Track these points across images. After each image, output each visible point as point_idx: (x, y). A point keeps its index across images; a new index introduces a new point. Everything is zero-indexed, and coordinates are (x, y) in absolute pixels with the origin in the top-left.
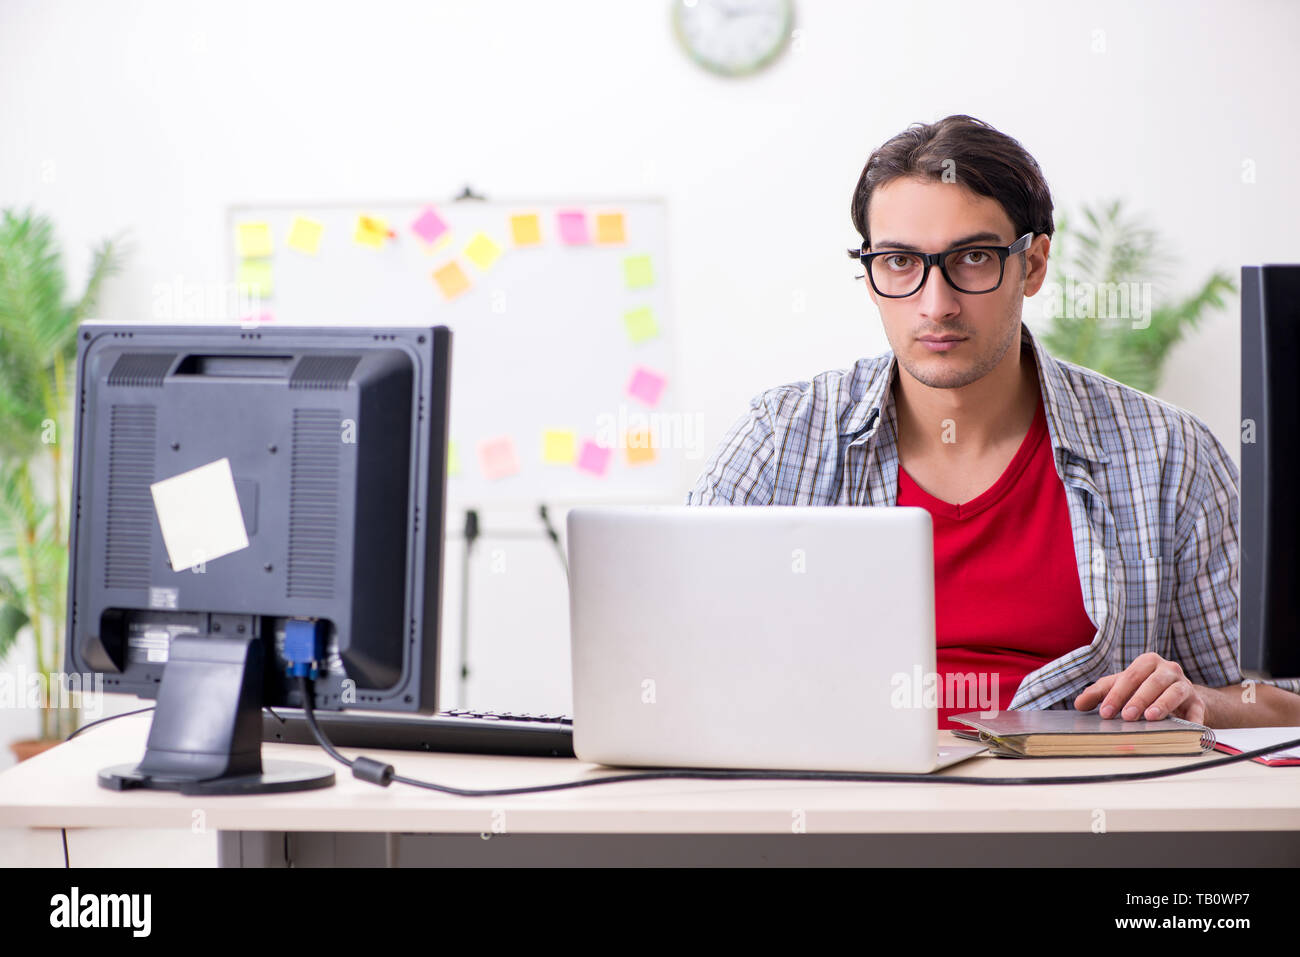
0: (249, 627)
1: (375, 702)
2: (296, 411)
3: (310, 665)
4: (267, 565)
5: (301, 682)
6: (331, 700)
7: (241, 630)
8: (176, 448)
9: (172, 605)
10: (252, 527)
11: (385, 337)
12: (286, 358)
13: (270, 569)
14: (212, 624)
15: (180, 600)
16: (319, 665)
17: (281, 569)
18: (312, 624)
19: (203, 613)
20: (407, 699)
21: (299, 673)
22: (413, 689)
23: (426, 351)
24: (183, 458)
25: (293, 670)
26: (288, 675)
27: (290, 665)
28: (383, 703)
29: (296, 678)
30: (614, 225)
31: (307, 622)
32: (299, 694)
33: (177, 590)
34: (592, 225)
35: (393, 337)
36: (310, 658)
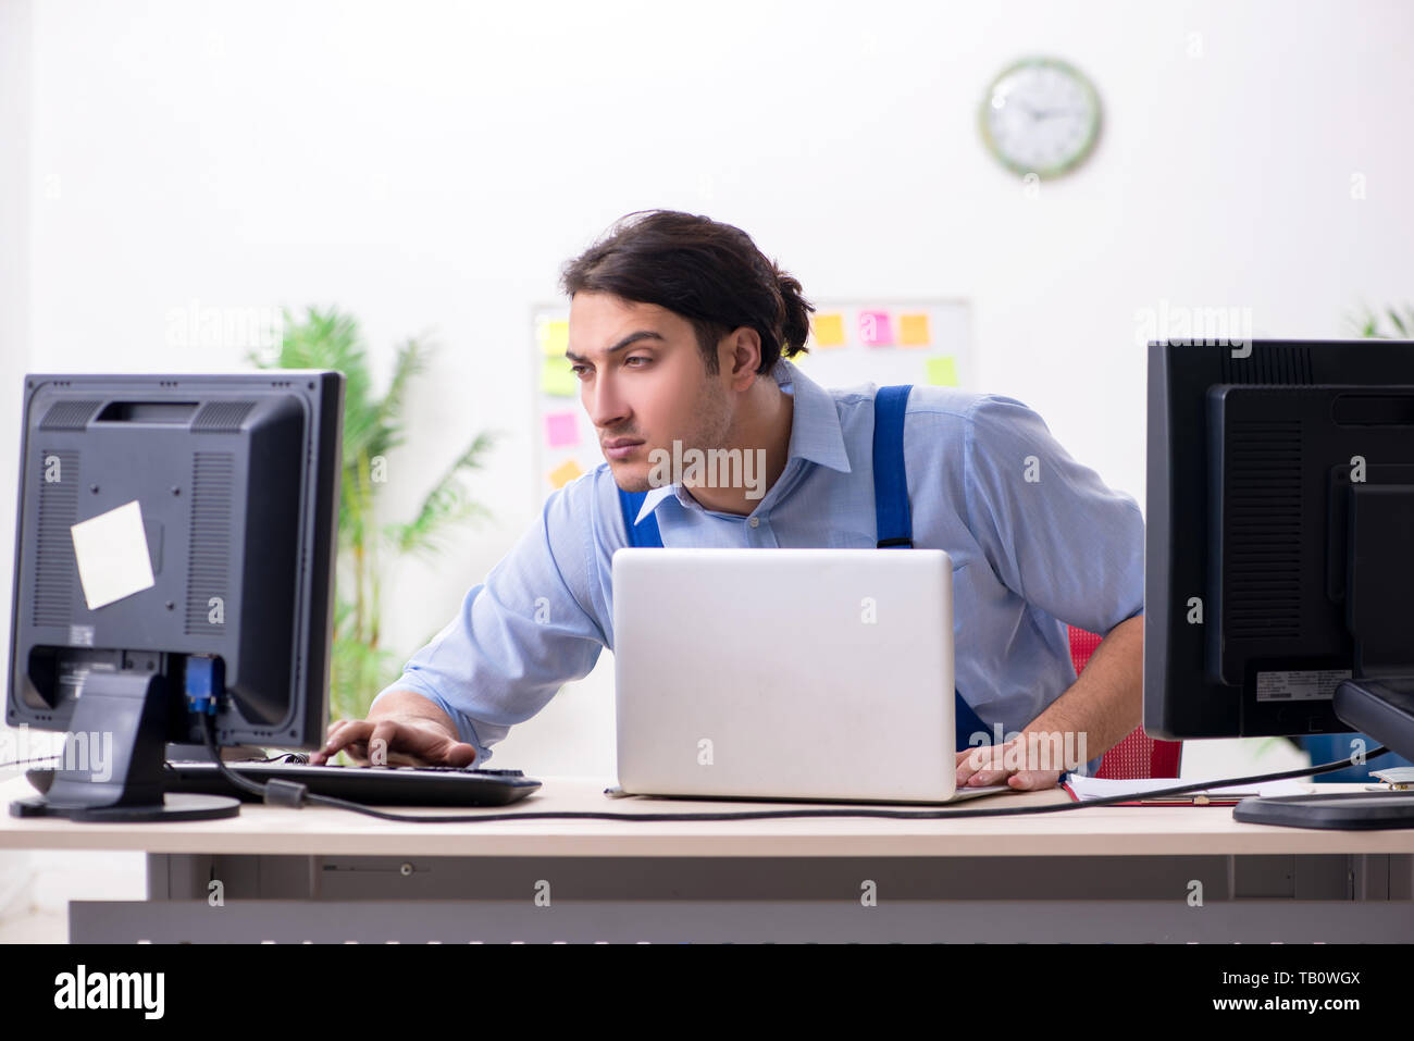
0: (157, 662)
1: (266, 737)
2: (196, 454)
3: (209, 700)
4: (168, 603)
5: (202, 719)
6: (229, 734)
7: (150, 667)
8: (96, 491)
9: (89, 643)
10: (158, 566)
11: (281, 384)
12: (195, 404)
13: (171, 607)
14: (126, 661)
15: (96, 638)
16: (218, 701)
17: (181, 607)
18: (210, 660)
19: (120, 650)
20: (293, 734)
21: (199, 708)
22: (299, 725)
23: (316, 396)
24: (101, 501)
25: (194, 705)
26: (190, 710)
27: (193, 701)
28: (274, 736)
29: (197, 713)
30: (918, 327)
31: (206, 658)
32: (201, 729)
33: (92, 628)
34: (895, 325)
35: (288, 384)
36: (207, 694)
